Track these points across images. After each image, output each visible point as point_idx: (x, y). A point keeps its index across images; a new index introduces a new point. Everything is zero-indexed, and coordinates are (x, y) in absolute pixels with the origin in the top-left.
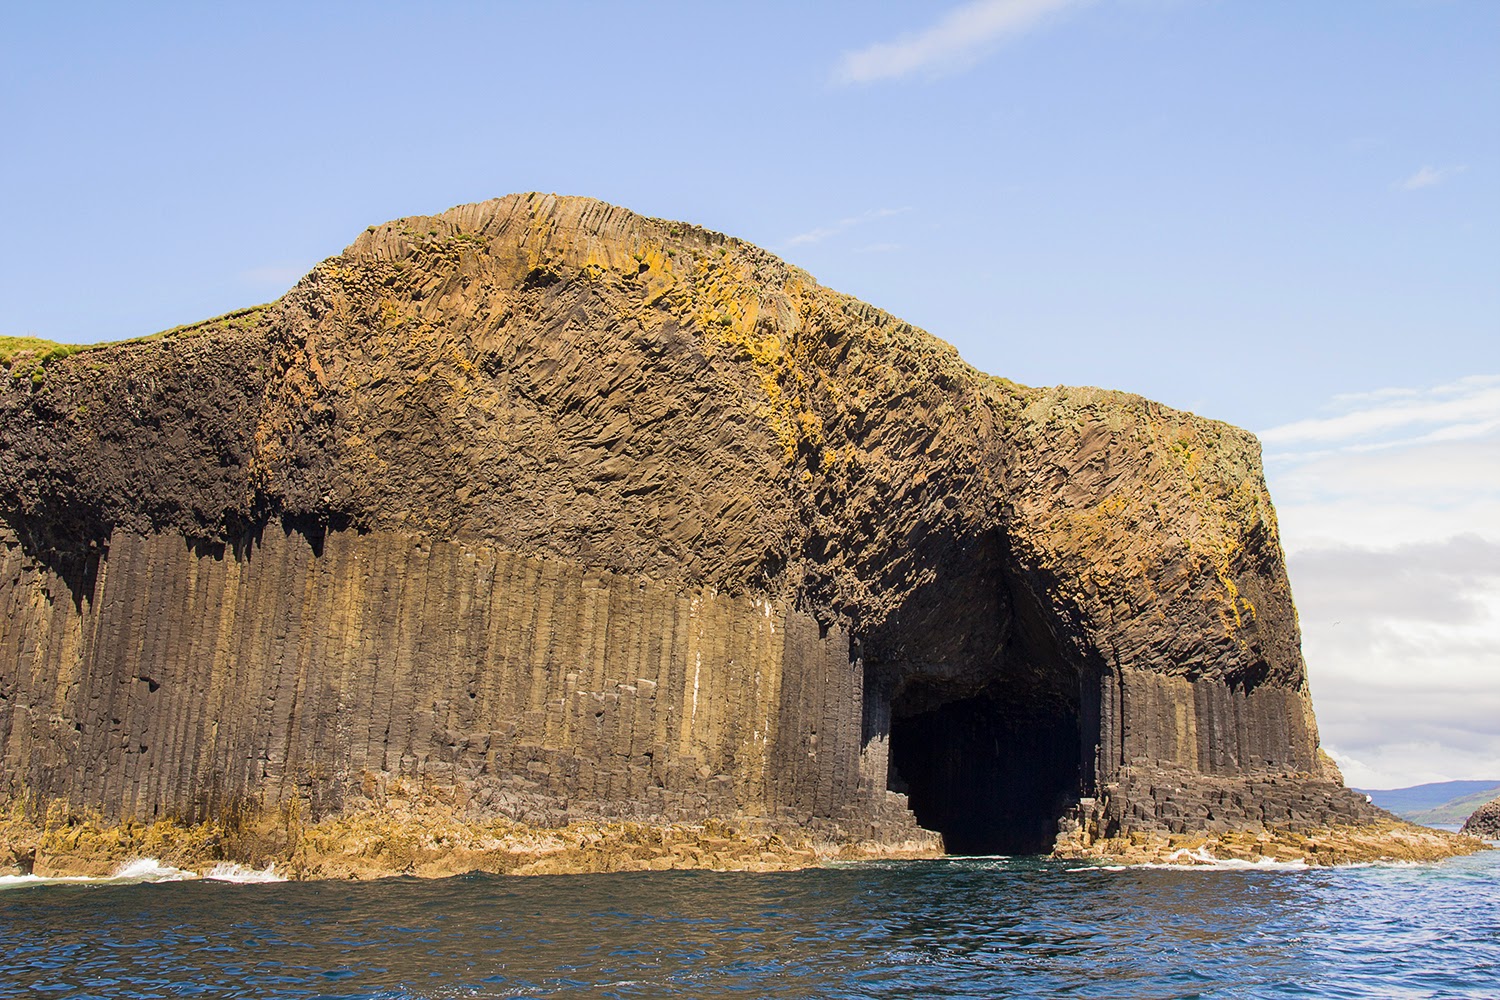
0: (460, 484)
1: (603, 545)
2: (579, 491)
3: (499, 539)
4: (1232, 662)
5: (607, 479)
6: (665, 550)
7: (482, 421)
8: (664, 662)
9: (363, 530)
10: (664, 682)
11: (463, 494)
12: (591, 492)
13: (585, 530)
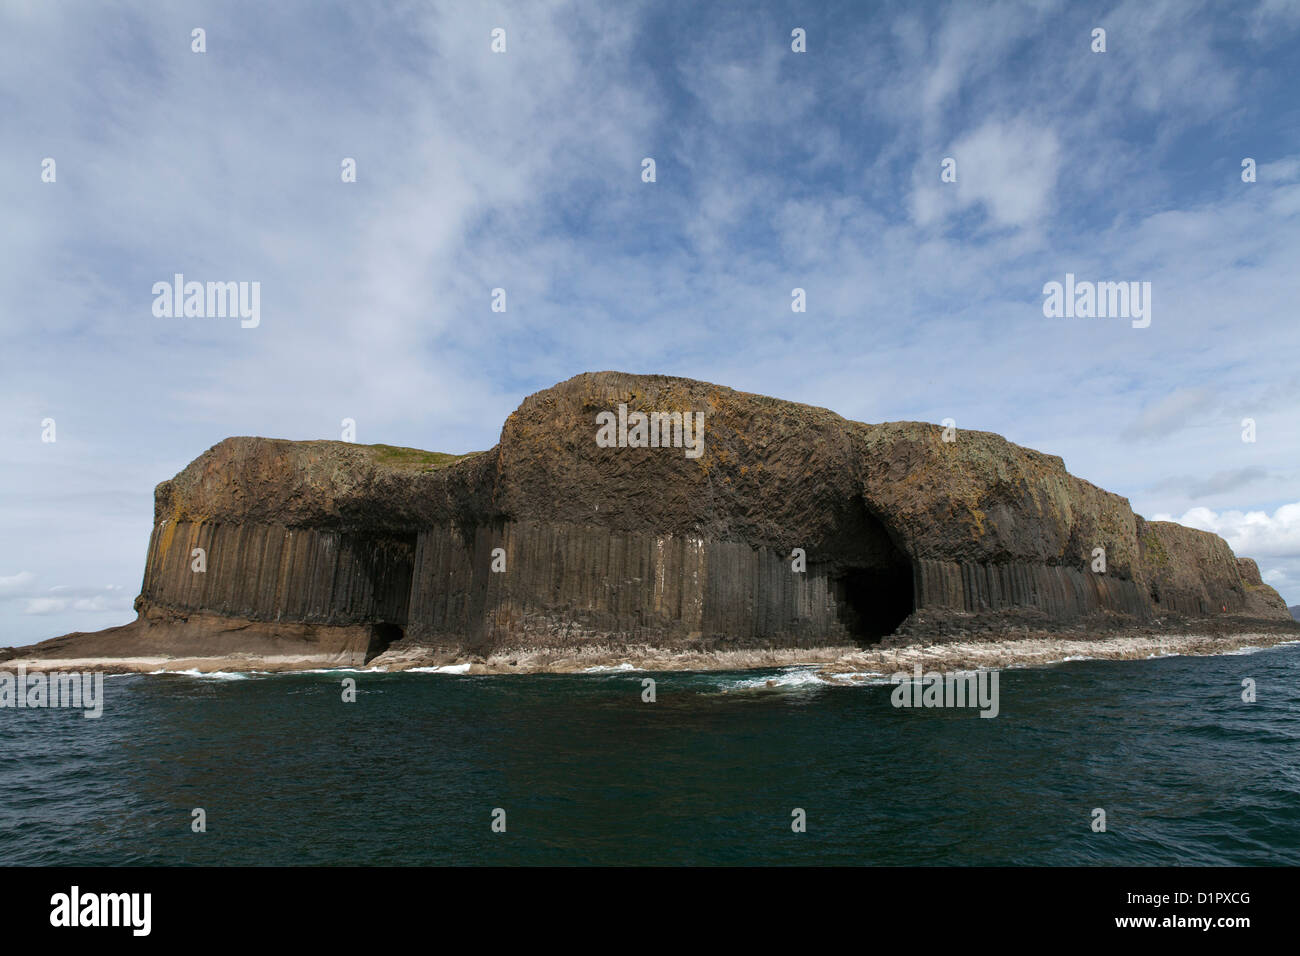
0: (554, 500)
1: (619, 519)
2: (608, 497)
3: (571, 521)
4: (980, 553)
5: (620, 491)
6: (647, 520)
7: (565, 472)
8: (646, 570)
9: (515, 521)
10: (646, 578)
11: (556, 503)
12: (613, 497)
13: (610, 514)
